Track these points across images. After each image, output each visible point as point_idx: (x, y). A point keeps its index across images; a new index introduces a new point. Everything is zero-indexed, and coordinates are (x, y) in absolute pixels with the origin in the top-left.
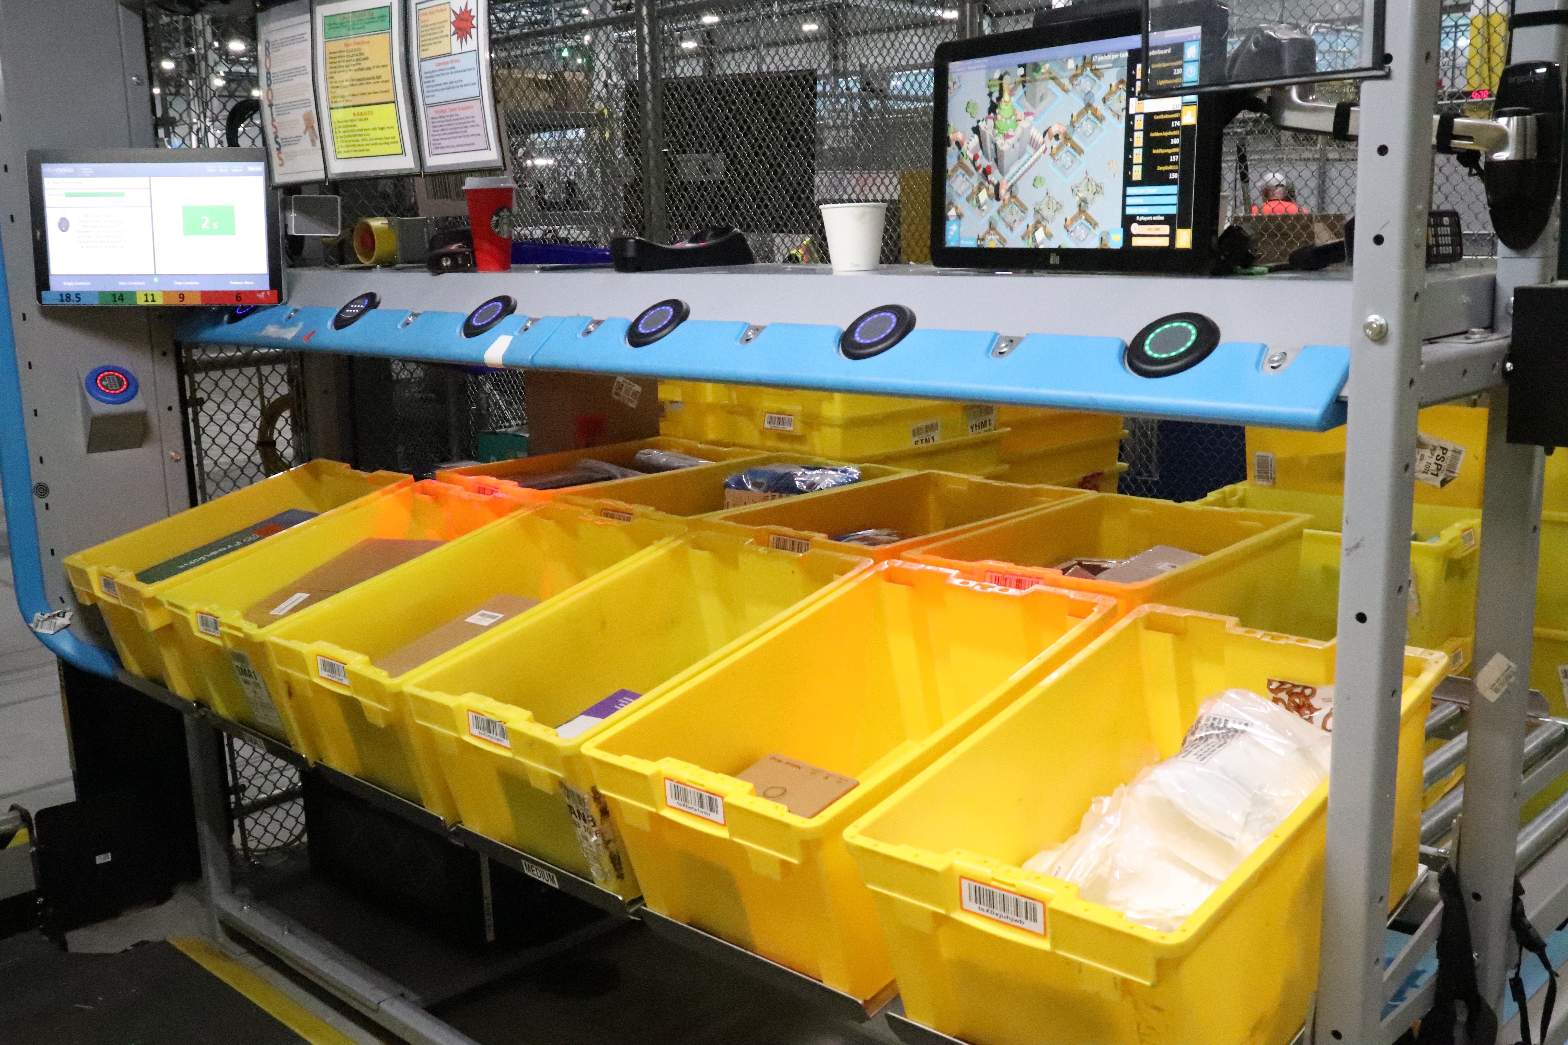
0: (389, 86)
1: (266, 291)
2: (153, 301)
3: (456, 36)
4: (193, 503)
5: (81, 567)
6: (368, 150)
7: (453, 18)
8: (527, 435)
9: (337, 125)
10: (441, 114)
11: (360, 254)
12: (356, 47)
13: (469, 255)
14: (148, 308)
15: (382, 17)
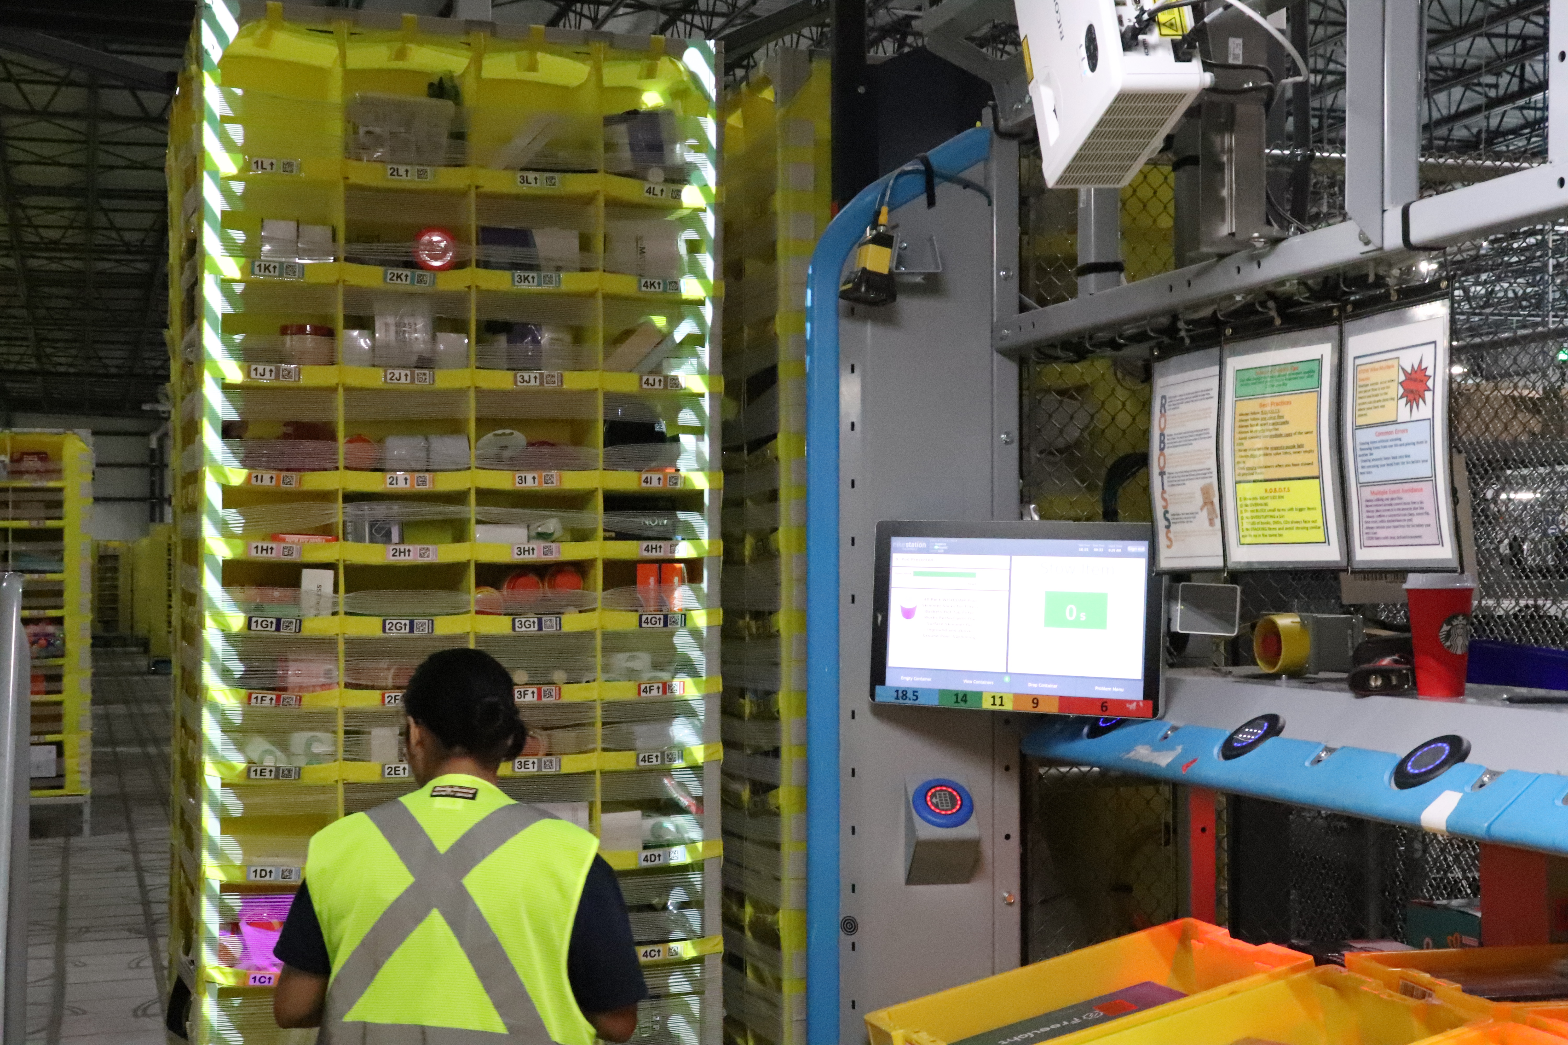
0: (1313, 457)
1: (1138, 702)
2: (1001, 705)
3: (1404, 400)
4: (1025, 961)
5: (884, 1027)
6: (1281, 535)
7: (1402, 378)
8: (1479, 915)
9: (1243, 502)
10: (1380, 497)
11: (1261, 659)
12: (1274, 408)
13: (1407, 674)
14: (993, 713)
15: (1310, 373)
